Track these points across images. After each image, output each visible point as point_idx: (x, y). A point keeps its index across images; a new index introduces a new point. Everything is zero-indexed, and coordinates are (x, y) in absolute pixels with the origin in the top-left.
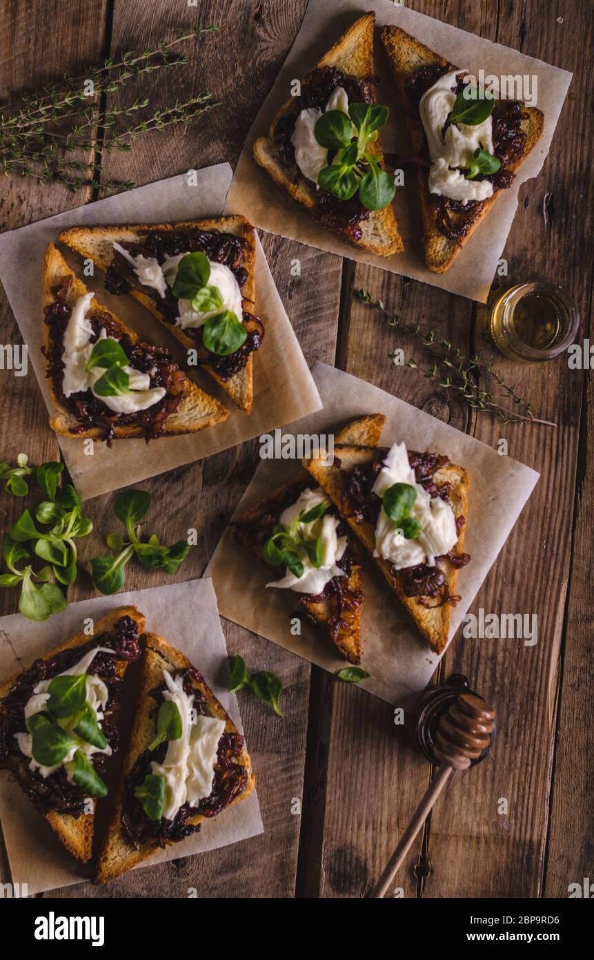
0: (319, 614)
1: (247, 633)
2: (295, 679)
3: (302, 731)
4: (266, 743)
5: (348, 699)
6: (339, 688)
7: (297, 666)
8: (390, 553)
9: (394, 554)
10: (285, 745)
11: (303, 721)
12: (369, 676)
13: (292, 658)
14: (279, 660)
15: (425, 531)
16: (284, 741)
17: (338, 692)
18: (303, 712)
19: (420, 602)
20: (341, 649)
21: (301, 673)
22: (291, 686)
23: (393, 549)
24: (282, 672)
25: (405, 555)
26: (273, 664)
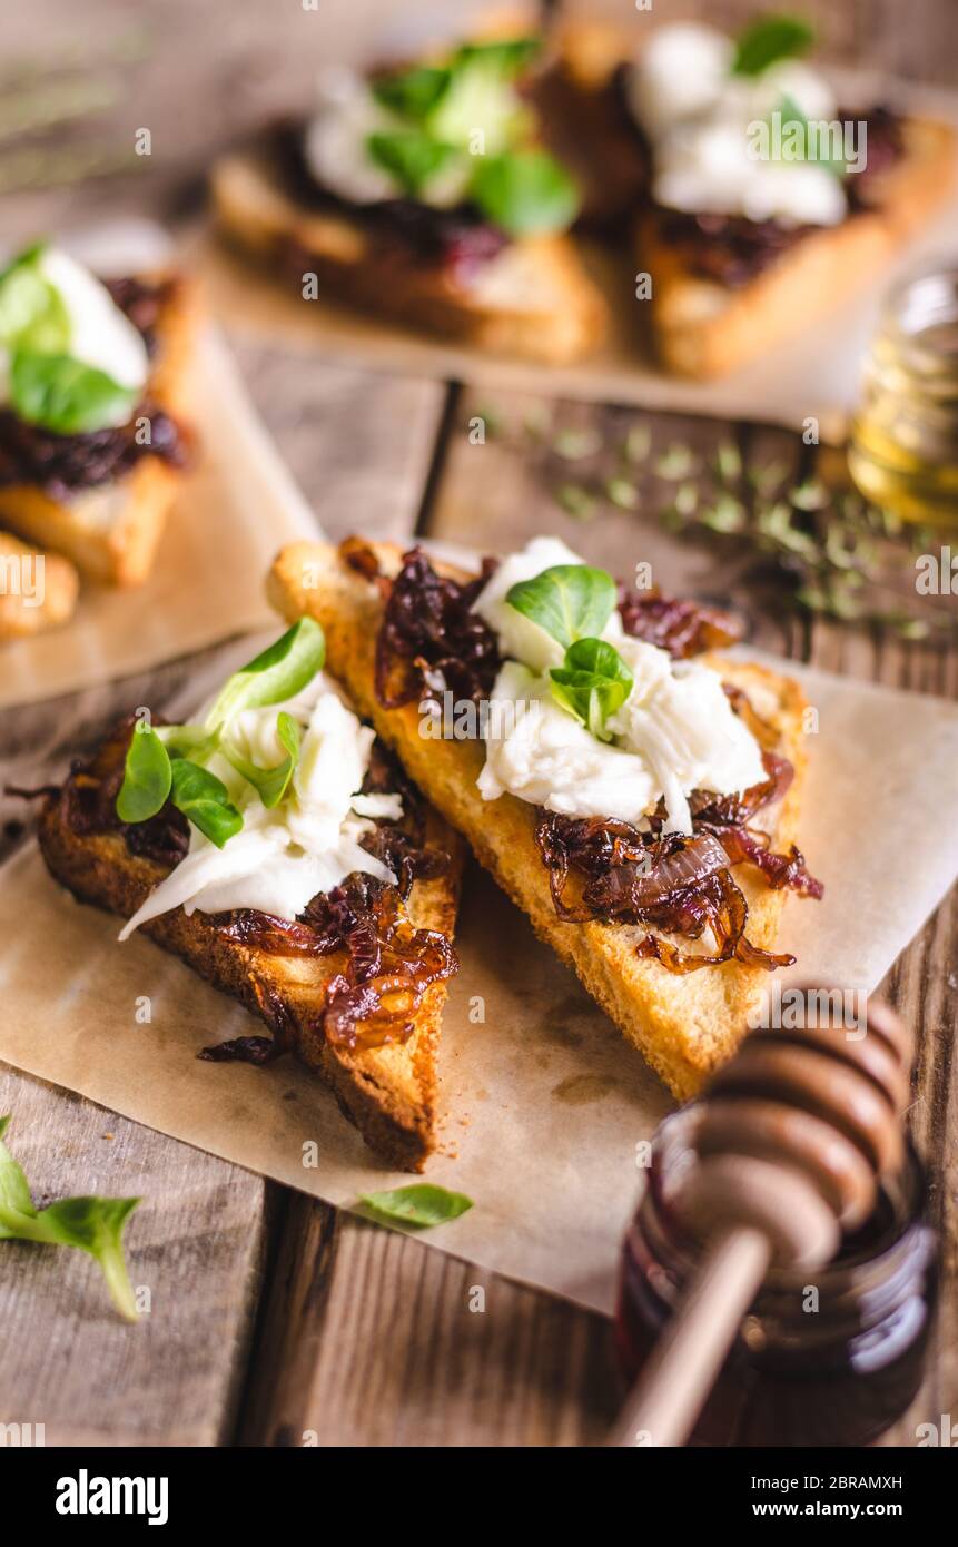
0: (291, 983)
2: (199, 1221)
3: (205, 1367)
5: (390, 1281)
6: (357, 1250)
7: (211, 1185)
8: (531, 766)
9: (545, 765)
10: (135, 1407)
11: (214, 1340)
12: (466, 1205)
13: (194, 1163)
14: (148, 1169)
15: (646, 705)
16: (136, 1393)
17: (355, 1260)
18: (220, 1312)
19: (650, 949)
20: (362, 1083)
21: (224, 1204)
22: (181, 1242)
23: (544, 752)
24: (153, 1199)
25: (584, 769)
26: (125, 1177)
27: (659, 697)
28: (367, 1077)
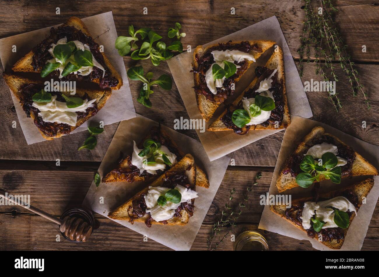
1: (113, 133)
2: (94, 155)
3: (72, 159)
4: (66, 144)
5: (87, 178)
6: (91, 174)
7: (100, 155)
8: (151, 193)
9: (151, 195)
10: (66, 152)
11: (76, 159)
12: (97, 186)
13: (103, 153)
14: (102, 148)
15: (161, 208)
16: (68, 152)
17: (89, 174)
18: (80, 159)
19: (130, 207)
20: (108, 174)
21: (97, 157)
22: (91, 153)
23: (153, 195)
24: (97, 149)
25: (150, 200)
26: (100, 145)
27: (162, 209)
28: (109, 175)
